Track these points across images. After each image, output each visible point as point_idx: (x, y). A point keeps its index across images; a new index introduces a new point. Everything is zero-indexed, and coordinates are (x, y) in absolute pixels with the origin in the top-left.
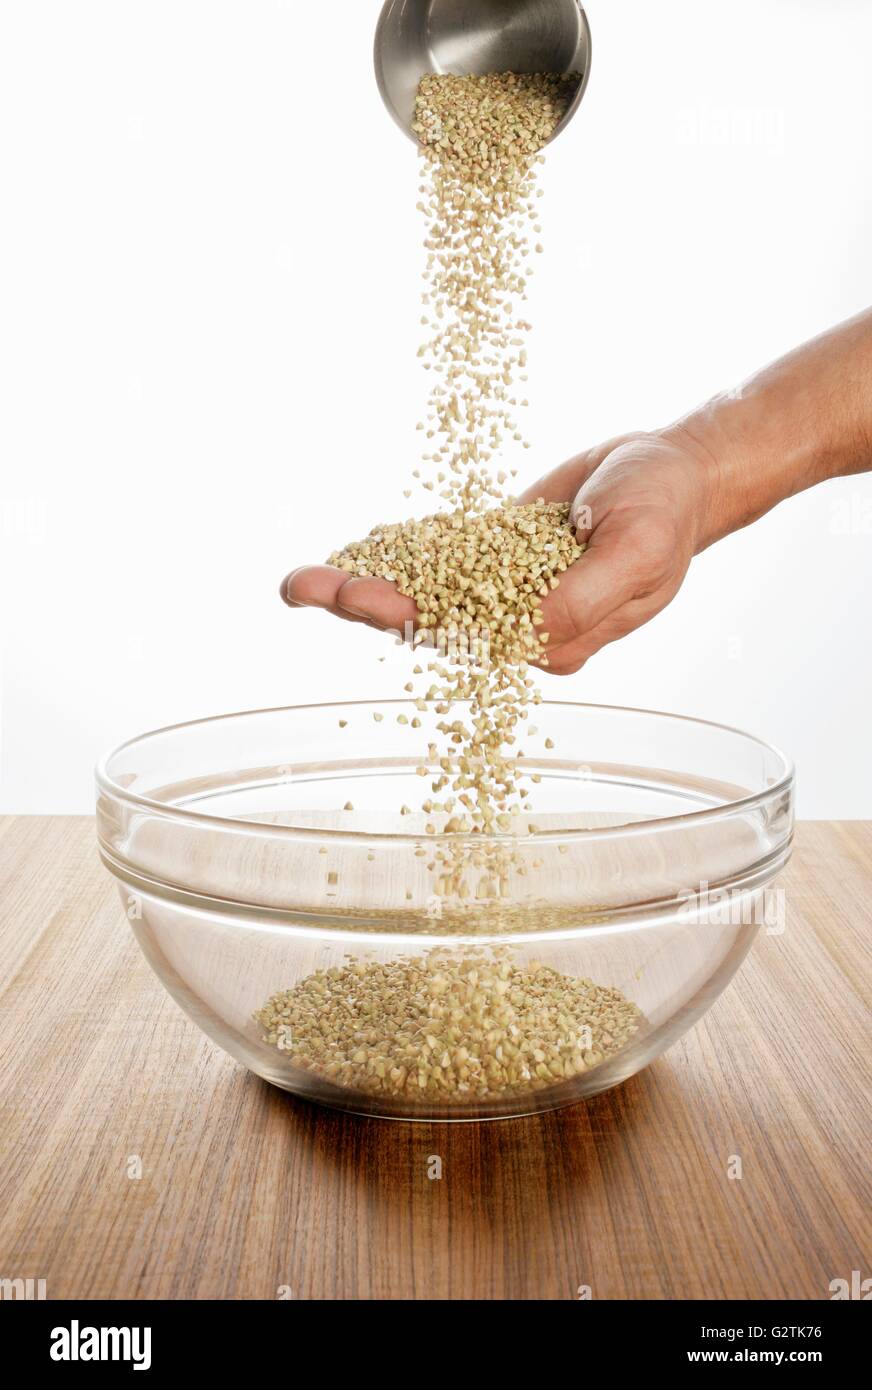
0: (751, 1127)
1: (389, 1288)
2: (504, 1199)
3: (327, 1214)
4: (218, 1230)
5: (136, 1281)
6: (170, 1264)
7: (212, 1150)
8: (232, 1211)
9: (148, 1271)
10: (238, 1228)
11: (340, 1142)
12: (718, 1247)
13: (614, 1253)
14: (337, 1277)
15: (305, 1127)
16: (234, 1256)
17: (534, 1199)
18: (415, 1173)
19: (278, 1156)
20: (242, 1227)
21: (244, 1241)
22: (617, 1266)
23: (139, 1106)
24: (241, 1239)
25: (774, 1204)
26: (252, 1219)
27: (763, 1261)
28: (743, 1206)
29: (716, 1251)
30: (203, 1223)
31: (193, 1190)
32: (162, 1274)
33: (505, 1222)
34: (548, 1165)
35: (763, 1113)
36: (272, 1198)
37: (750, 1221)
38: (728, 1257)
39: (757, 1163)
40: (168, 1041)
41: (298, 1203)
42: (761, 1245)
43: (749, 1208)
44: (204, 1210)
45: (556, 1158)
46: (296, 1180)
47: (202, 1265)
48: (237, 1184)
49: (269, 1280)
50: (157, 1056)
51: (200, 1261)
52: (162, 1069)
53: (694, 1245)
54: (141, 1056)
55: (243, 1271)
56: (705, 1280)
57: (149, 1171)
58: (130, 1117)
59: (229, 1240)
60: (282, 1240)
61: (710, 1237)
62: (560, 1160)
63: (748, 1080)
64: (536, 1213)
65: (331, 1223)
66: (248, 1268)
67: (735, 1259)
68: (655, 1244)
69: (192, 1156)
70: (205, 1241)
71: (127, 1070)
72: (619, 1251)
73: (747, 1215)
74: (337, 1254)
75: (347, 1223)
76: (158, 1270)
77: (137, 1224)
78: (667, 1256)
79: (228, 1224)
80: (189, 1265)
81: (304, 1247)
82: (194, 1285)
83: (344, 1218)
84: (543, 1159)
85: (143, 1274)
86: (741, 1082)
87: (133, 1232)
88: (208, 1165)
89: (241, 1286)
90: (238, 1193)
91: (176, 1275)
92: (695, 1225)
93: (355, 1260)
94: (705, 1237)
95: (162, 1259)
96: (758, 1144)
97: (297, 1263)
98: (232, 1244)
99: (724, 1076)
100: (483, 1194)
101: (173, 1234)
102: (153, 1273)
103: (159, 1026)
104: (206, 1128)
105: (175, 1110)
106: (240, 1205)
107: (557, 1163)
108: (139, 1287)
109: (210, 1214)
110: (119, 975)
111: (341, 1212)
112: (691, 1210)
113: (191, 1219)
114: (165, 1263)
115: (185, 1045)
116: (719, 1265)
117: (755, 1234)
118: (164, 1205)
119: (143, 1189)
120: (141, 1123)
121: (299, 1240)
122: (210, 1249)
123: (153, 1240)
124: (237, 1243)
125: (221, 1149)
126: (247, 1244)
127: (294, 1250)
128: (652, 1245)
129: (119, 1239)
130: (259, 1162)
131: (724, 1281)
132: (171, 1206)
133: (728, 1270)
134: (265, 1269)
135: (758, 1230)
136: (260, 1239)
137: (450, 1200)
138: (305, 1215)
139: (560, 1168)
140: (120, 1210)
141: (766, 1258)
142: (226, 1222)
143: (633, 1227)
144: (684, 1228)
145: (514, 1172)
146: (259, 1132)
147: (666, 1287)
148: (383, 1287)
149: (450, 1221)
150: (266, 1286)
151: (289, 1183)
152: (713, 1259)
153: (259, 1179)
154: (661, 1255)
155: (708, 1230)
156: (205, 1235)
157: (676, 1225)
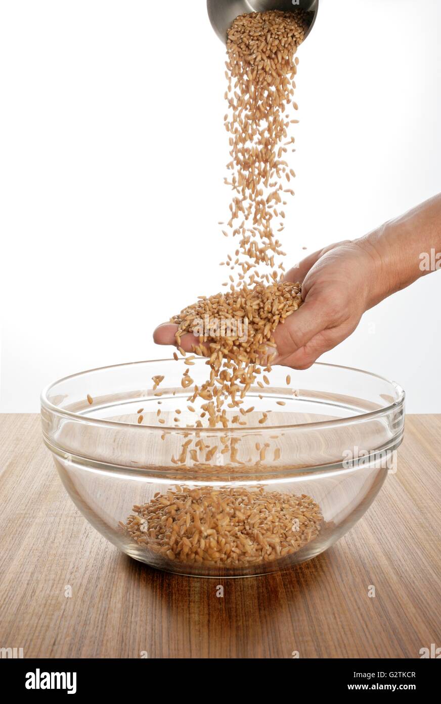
0: (360, 568)
1: (178, 650)
2: (236, 605)
3: (147, 614)
4: (92, 622)
5: (50, 648)
6: (67, 639)
7: (89, 582)
8: (99, 612)
9: (56, 643)
10: (102, 621)
11: (153, 577)
12: (343, 628)
13: (291, 632)
14: (152, 645)
15: (136, 570)
16: (100, 634)
17: (251, 605)
18: (192, 592)
19: (122, 584)
20: (104, 620)
21: (105, 627)
22: (293, 638)
23: (52, 560)
24: (103, 626)
25: (371, 606)
26: (109, 616)
27: (366, 635)
28: (356, 607)
29: (342, 630)
30: (84, 618)
31: (79, 601)
32: (63, 644)
33: (236, 617)
34: (258, 587)
35: (366, 561)
36: (119, 605)
37: (359, 615)
38: (348, 633)
39: (363, 585)
40: (67, 527)
41: (132, 607)
42: (365, 627)
43: (359, 608)
44: (85, 612)
45: (262, 584)
46: (131, 596)
47: (84, 640)
48: (101, 599)
49: (118, 646)
50: (61, 535)
51: (83, 637)
52: (63, 541)
53: (331, 627)
54: (53, 535)
55: (105, 642)
56: (336, 643)
57: (57, 592)
58: (47, 565)
59: (98, 627)
60: (124, 626)
61: (339, 623)
62: (264, 585)
63: (358, 545)
64: (252, 612)
65: (149, 618)
66: (107, 641)
67: (352, 634)
68: (312, 627)
69: (79, 585)
70: (85, 628)
71: (46, 542)
72: (293, 630)
73: (358, 612)
74: (152, 634)
75: (157, 618)
76: (62, 642)
77: (51, 619)
78: (318, 634)
79: (97, 619)
80: (77, 640)
81: (135, 629)
82: (80, 650)
83: (155, 615)
84: (256, 585)
85: (54, 644)
86: (355, 545)
87: (49, 623)
88: (87, 589)
89: (103, 650)
90: (102, 603)
91: (70, 645)
92: (332, 617)
93: (161, 637)
94: (337, 623)
95: (64, 636)
96: (363, 577)
97: (132, 637)
98: (99, 628)
99: (347, 543)
100: (225, 603)
101: (69, 624)
102: (59, 644)
103: (62, 520)
104: (86, 570)
105: (70, 562)
106: (103, 609)
107: (263, 587)
108: (52, 650)
109: (88, 614)
110: (42, 493)
111: (154, 612)
112: (330, 609)
113: (78, 616)
114: (65, 638)
115: (75, 529)
116: (344, 636)
117: (362, 621)
118: (64, 610)
119: (53, 602)
120: (53, 568)
121: (133, 626)
122: (88, 631)
123: (59, 627)
124: (101, 628)
125: (93, 581)
126: (107, 628)
127: (130, 632)
128: (310, 628)
129: (42, 626)
130: (113, 587)
131: (346, 645)
132: (68, 610)
133: (348, 639)
134: (116, 641)
135: (363, 620)
136: (113, 626)
137: (209, 606)
138: (136, 614)
139: (264, 589)
140: (42, 612)
141: (367, 634)
142: (96, 618)
143: (301, 618)
144: (326, 619)
145: (241, 591)
146: (113, 572)
147: (317, 648)
148: (175, 650)
149: (209, 617)
150: (116, 650)
151: (128, 598)
152: (340, 634)
153: (112, 596)
154: (315, 632)
155: (338, 620)
156: (85, 624)
157: (322, 617)
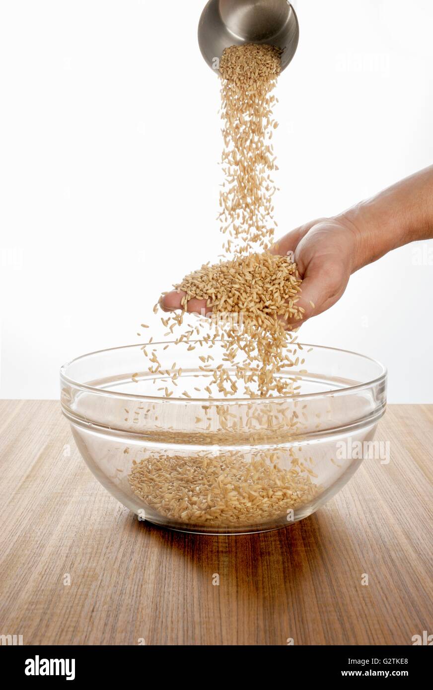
0: (380, 546)
1: (209, 618)
2: (263, 578)
3: (179, 584)
4: (128, 591)
5: (90, 614)
6: (105, 606)
7: (124, 556)
8: (134, 583)
9: (95, 610)
10: (137, 591)
11: (184, 551)
12: (364, 600)
13: (315, 603)
14: (184, 613)
15: (168, 545)
16: (135, 602)
17: (277, 577)
18: (221, 566)
19: (155, 558)
20: (139, 590)
21: (140, 596)
22: (317, 609)
23: (88, 535)
24: (139, 595)
25: (391, 582)
26: (143, 586)
27: (386, 606)
28: (376, 582)
29: (363, 602)
30: (120, 588)
31: (115, 573)
32: (101, 611)
33: (263, 588)
34: (283, 562)
35: (386, 540)
36: (152, 577)
37: (379, 588)
38: (369, 605)
39: (383, 562)
40: (102, 506)
41: (165, 579)
42: (385, 599)
43: (379, 582)
44: (121, 583)
45: (287, 560)
46: (164, 569)
47: (120, 607)
48: (136, 571)
49: (152, 614)
50: (96, 513)
51: (119, 605)
52: (99, 518)
53: (353, 599)
54: (89, 512)
55: (140, 609)
56: (358, 615)
57: (94, 564)
58: (84, 540)
59: (133, 596)
60: (158, 596)
61: (360, 595)
62: (289, 560)
63: (379, 525)
64: (278, 585)
65: (181, 588)
66: (142, 609)
67: (372, 605)
68: (334, 598)
69: (114, 558)
70: (122, 597)
71: (82, 519)
72: (317, 602)
73: (378, 585)
74: (184, 603)
75: (189, 589)
76: (100, 609)
77: (89, 589)
78: (341, 605)
79: (132, 589)
80: (114, 607)
81: (168, 599)
82: (117, 616)
83: (187, 586)
84: (281, 560)
85: (93, 611)
86: (376, 525)
87: (88, 592)
88: (122, 562)
89: (139, 617)
90: (137, 575)
91: (108, 611)
92: (353, 590)
93: (193, 605)
94: (358, 595)
95: (102, 604)
96: (383, 553)
97: (165, 606)
98: (134, 598)
99: (368, 522)
100: (253, 576)
101: (106, 593)
102: (97, 611)
103: (96, 499)
104: (120, 545)
105: (106, 537)
106: (138, 580)
107: (288, 562)
108: (91, 616)
109: (124, 584)
110: (77, 474)
111: (185, 584)
112: (351, 583)
113: (115, 586)
114: (103, 606)
115: (109, 507)
116: (365, 608)
117: (382, 594)
118: (102, 580)
119: (91, 573)
120: (90, 543)
121: (166, 596)
122: (124, 600)
123: (97, 596)
124: (137, 597)
125: (128, 555)
126: (141, 598)
127: (164, 601)
128: (333, 599)
129: (81, 595)
130: (146, 561)
131: (367, 615)
132: (105, 580)
133: (369, 610)
134: (150, 609)
135: (383, 593)
136: (147, 596)
137: (237, 578)
138: (168, 585)
139: (290, 564)
140: (81, 582)
141: (387, 605)
142: (131, 588)
143: (324, 591)
144: (348, 592)
145: (267, 566)
146: (146, 547)
147: (339, 617)
148: (206, 617)
149: (237, 588)
150: (151, 617)
151: (161, 571)
152: (362, 605)
153: (146, 569)
154: (337, 604)
155: (360, 592)
156: (121, 593)
157: (344, 590)
